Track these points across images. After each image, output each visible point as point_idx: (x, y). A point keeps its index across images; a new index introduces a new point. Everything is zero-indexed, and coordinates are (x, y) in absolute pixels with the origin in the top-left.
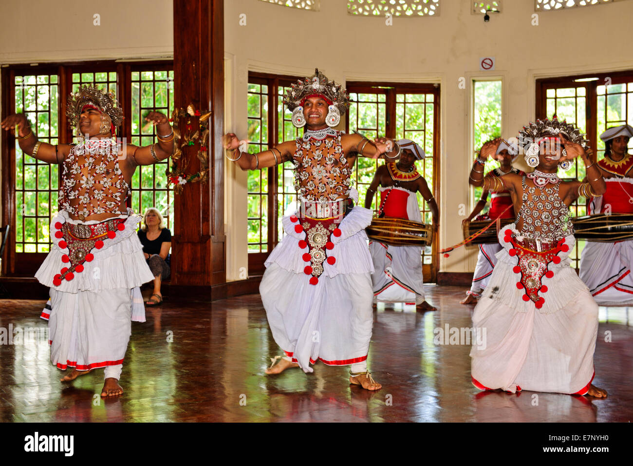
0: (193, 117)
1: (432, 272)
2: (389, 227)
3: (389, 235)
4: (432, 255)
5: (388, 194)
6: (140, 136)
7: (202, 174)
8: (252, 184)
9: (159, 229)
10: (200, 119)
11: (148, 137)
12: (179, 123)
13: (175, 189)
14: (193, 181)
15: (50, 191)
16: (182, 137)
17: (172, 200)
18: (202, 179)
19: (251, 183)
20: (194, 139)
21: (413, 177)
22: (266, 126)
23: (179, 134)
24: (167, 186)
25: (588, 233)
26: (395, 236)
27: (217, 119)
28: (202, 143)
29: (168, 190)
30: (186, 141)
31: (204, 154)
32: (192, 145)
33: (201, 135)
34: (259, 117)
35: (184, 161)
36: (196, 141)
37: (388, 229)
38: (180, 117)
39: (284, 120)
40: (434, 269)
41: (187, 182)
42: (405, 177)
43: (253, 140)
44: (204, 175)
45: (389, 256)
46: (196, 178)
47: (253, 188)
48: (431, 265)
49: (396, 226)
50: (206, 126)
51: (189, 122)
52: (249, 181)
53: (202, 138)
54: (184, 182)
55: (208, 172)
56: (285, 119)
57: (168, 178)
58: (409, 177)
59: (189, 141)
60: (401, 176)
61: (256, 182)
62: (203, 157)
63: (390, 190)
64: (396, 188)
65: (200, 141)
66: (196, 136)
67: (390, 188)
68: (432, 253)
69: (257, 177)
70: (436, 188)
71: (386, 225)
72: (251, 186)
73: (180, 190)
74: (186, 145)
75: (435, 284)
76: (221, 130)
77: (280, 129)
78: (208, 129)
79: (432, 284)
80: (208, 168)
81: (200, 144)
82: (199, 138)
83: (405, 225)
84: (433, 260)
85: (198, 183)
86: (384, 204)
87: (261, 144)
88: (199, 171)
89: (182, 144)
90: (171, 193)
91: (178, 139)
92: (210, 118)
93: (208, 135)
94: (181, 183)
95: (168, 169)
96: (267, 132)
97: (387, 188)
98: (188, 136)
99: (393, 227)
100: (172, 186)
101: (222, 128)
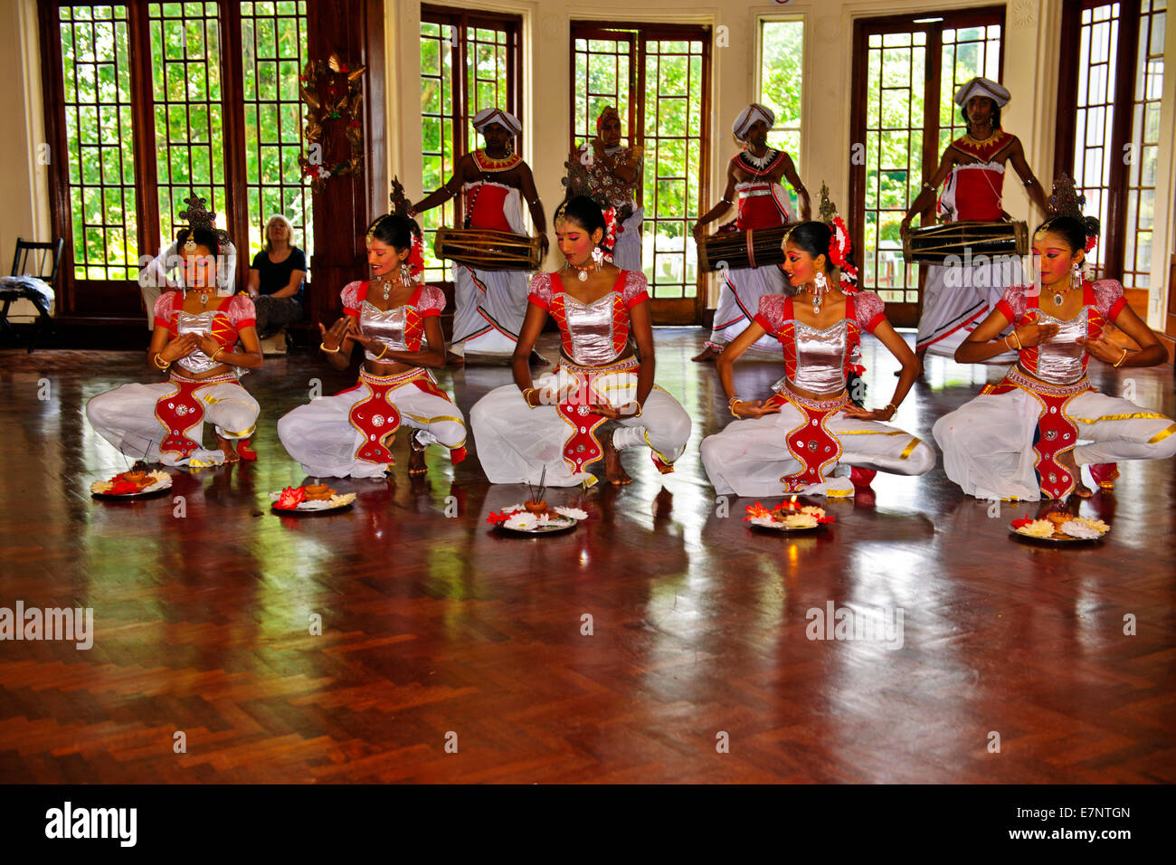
0: (338, 73)
1: (696, 309)
2: (476, 242)
3: (476, 253)
4: (697, 285)
5: (477, 193)
6: (258, 102)
7: (355, 162)
8: (429, 179)
9: (289, 246)
10: (349, 78)
11: (268, 105)
12: (317, 83)
13: (313, 185)
14: (340, 174)
15: (123, 186)
16: (322, 105)
17: (309, 202)
18: (354, 171)
19: (427, 177)
20: (341, 108)
21: (510, 164)
22: (449, 88)
23: (318, 102)
24: (302, 181)
25: (934, 253)
26: (486, 255)
27: (374, 76)
28: (353, 114)
29: (303, 186)
30: (328, 112)
31: (357, 132)
32: (337, 118)
33: (350, 103)
34: (439, 75)
35: (326, 141)
36: (342, 111)
37: (476, 245)
38: (318, 75)
39: (476, 80)
40: (700, 305)
41: (332, 174)
42: (498, 166)
43: (429, 110)
44: (357, 165)
45: (482, 286)
46: (345, 169)
47: (429, 184)
48: (695, 299)
49: (487, 240)
50: (358, 89)
51: (333, 82)
52: (425, 173)
53: (352, 107)
54: (327, 174)
55: (363, 160)
56: (479, 77)
57: (302, 168)
58: (504, 166)
59: (332, 112)
60: (491, 166)
61: (435, 176)
62: (355, 137)
63: (479, 187)
64: (490, 184)
65: (350, 112)
66: (343, 104)
67: (479, 183)
68: (698, 281)
69: (437, 168)
70: (705, 185)
71: (472, 239)
72: (427, 182)
73: (321, 186)
74: (327, 118)
75: (700, 327)
76: (382, 95)
77: (471, 95)
78: (361, 93)
79: (696, 327)
80: (363, 153)
81: (349, 116)
82: (348, 107)
83: (499, 239)
84: (699, 291)
85: (349, 175)
86: (471, 209)
87: (442, 117)
88: (350, 157)
89: (321, 116)
90: (308, 191)
91: (317, 108)
92: (364, 76)
93: (361, 103)
94: (322, 176)
95: (301, 155)
96: (450, 99)
97: (475, 184)
98: (330, 104)
99: (482, 242)
100: (309, 180)
101: (381, 91)
